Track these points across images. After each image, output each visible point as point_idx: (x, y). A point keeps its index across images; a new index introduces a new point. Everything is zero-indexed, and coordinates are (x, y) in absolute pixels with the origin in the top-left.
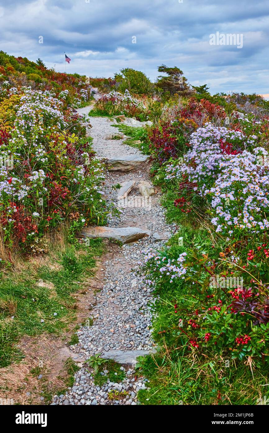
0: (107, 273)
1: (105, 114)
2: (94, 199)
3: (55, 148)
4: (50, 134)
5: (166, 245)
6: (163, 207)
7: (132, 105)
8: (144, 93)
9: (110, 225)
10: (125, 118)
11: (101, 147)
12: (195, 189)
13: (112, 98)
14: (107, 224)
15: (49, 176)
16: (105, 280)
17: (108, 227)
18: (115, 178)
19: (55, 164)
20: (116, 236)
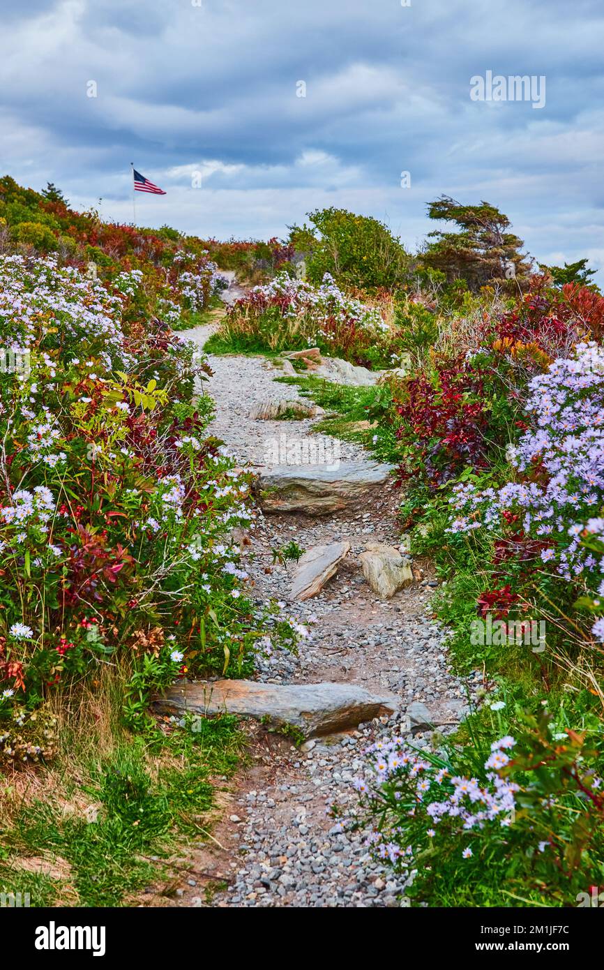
0: (249, 829)
1: (256, 346)
2: (214, 588)
3: (92, 421)
4: (76, 380)
5: (452, 741)
6: (440, 624)
7: (343, 317)
8: (383, 284)
9: (266, 677)
10: (320, 358)
11: (239, 442)
12: (547, 555)
13: (281, 295)
14: (254, 673)
15: (69, 513)
16: (242, 852)
17: (257, 681)
18: (285, 535)
19: (90, 472)
20: (284, 711)
